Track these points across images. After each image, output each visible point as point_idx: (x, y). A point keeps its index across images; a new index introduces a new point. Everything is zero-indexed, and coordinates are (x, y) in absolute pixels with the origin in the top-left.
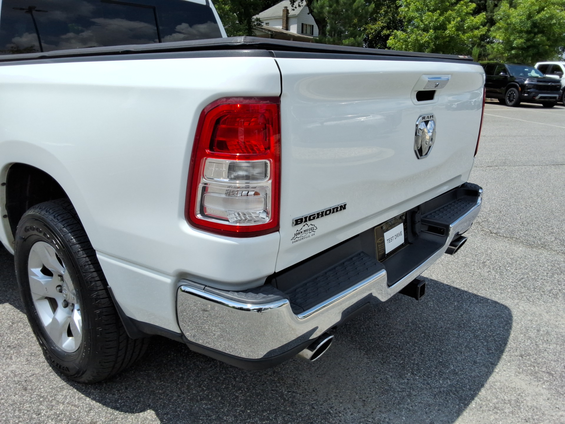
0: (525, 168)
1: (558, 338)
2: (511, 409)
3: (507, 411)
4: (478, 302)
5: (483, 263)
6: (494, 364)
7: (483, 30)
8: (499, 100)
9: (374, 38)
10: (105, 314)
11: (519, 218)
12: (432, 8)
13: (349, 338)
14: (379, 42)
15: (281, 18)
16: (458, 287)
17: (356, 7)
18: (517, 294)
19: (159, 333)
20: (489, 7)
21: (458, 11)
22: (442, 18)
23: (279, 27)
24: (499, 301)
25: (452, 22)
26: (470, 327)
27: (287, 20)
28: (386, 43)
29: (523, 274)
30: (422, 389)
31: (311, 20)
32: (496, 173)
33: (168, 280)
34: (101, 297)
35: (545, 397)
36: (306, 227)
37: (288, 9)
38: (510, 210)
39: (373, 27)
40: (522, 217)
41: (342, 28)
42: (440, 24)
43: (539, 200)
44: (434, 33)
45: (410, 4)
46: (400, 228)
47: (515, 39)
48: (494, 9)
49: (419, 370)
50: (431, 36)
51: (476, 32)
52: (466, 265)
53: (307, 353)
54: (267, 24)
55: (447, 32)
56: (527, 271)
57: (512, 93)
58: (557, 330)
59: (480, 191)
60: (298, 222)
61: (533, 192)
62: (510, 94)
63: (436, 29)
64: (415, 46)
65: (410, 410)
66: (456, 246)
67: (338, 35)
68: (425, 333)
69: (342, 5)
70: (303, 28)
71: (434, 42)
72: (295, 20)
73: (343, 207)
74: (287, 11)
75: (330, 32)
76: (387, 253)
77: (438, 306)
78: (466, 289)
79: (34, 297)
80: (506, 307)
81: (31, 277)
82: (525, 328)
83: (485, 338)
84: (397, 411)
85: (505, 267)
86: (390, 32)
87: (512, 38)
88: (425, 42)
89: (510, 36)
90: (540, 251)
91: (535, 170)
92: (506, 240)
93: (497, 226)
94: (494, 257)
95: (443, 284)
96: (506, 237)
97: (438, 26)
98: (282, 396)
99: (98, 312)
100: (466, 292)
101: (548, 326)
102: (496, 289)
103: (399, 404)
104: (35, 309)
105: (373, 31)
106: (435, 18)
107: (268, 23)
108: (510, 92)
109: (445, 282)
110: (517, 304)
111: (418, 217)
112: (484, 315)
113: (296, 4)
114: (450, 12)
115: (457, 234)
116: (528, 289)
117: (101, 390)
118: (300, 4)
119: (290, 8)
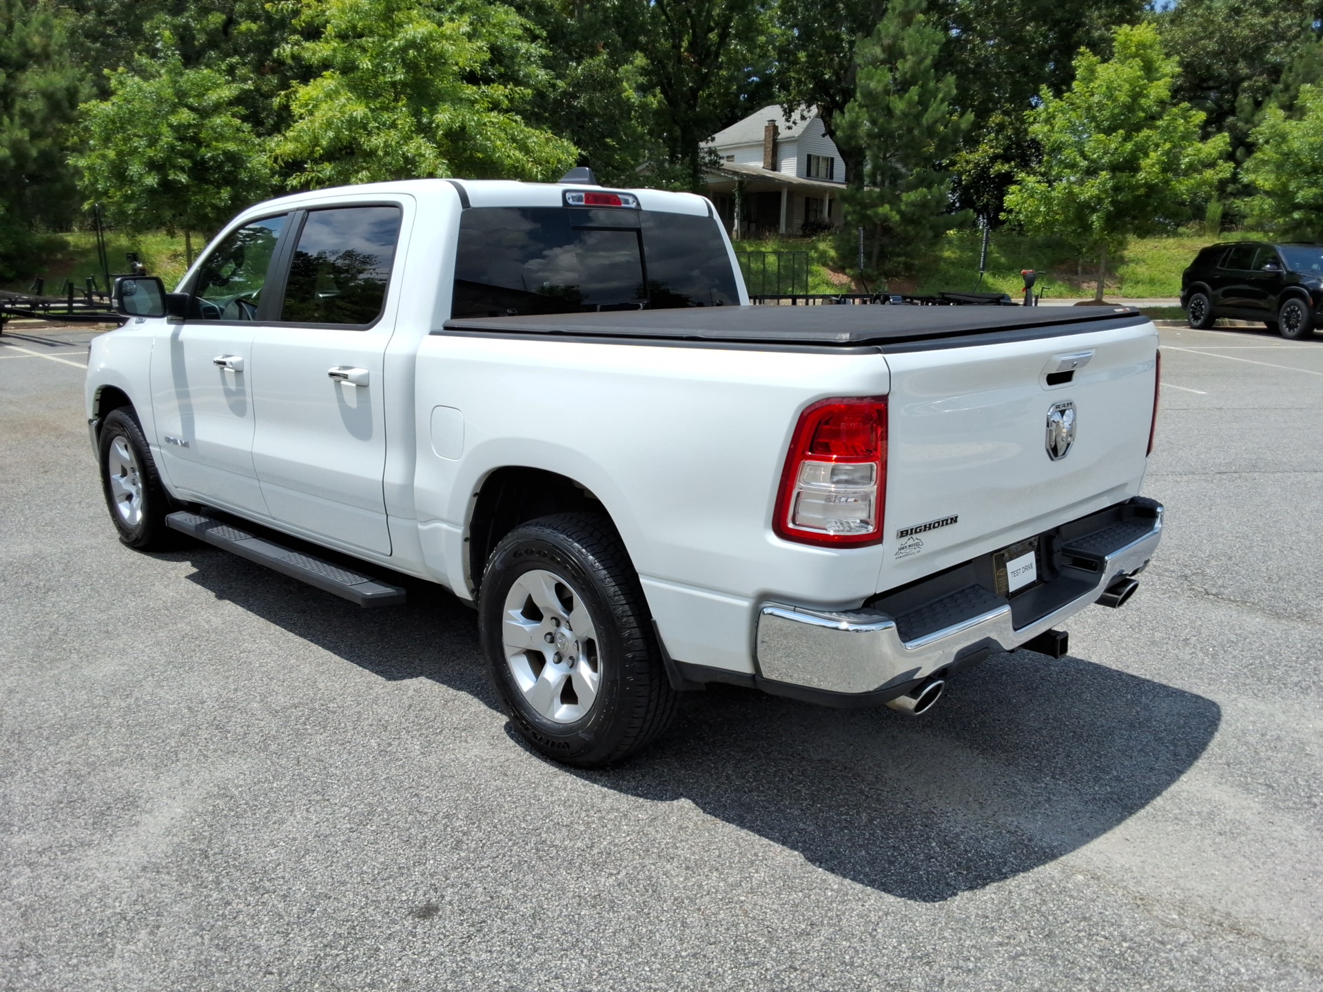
0: (1296, 477)
1: (1294, 744)
2: (1200, 821)
3: (1193, 822)
4: (1168, 695)
5: (1184, 640)
6: (1180, 772)
7: (1226, 170)
8: (1266, 323)
9: (974, 182)
10: (638, 659)
11: (1264, 569)
12: (1106, 124)
13: (953, 734)
14: (985, 191)
15: (761, 145)
16: (1135, 673)
17: (930, 121)
18: (1238, 687)
19: (718, 679)
20: (1242, 111)
21: (1166, 131)
22: (1129, 146)
23: (755, 165)
24: (1203, 695)
25: (1152, 154)
26: (1149, 727)
27: (774, 147)
28: (1002, 202)
29: (1254, 658)
30: (1066, 795)
31: (829, 148)
32: (1232, 487)
33: (746, 604)
34: (634, 636)
35: (1255, 811)
36: (911, 542)
37: (777, 124)
38: (1250, 555)
39: (970, 157)
40: (1271, 568)
41: (899, 166)
42: (1124, 158)
43: (1311, 537)
44: (1110, 179)
45: (1054, 117)
46: (1030, 558)
47: (1300, 188)
48: (1253, 115)
49: (1063, 774)
50: (1104, 184)
51: (1209, 174)
52: (1153, 643)
53: (910, 703)
54: (730, 158)
55: (1141, 176)
56: (1261, 653)
57: (1293, 311)
58: (1295, 735)
59: (1159, 510)
60: (903, 534)
61: (1301, 522)
62: (1288, 312)
63: (1114, 168)
64: (1067, 207)
65: (1048, 815)
66: (1119, 594)
67: (890, 183)
68: (1074, 732)
69: (900, 119)
70: (810, 164)
71: (1112, 197)
72: (792, 148)
73: (954, 520)
74: (775, 129)
75: (873, 175)
76: (1011, 591)
77: (1099, 700)
78: (1148, 677)
79: (508, 651)
80: (1214, 704)
81: (506, 622)
82: (1242, 731)
83: (1173, 742)
84: (1029, 816)
85: (1223, 646)
86: (1010, 167)
87: (1292, 186)
88: (1091, 198)
89: (1289, 181)
90: (1293, 624)
91: (1316, 480)
92: (1233, 606)
93: (1220, 582)
94: (1205, 632)
95: (1110, 670)
96: (1235, 601)
97: (1119, 162)
98: (862, 792)
99: (630, 655)
100: (1148, 681)
101: (1281, 730)
102: (1202, 679)
103: (1033, 808)
104: (509, 669)
105: (971, 165)
106: (1113, 146)
107: (733, 156)
108: (1289, 306)
109: (1114, 667)
110: (1235, 699)
111: (1057, 545)
112: (1175, 712)
113: (796, 115)
114: (1146, 132)
115: (1121, 574)
116: (1258, 680)
117: (609, 776)
118: (805, 113)
119: (781, 123)
